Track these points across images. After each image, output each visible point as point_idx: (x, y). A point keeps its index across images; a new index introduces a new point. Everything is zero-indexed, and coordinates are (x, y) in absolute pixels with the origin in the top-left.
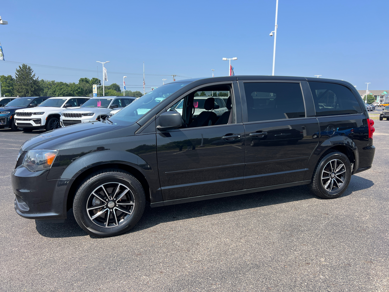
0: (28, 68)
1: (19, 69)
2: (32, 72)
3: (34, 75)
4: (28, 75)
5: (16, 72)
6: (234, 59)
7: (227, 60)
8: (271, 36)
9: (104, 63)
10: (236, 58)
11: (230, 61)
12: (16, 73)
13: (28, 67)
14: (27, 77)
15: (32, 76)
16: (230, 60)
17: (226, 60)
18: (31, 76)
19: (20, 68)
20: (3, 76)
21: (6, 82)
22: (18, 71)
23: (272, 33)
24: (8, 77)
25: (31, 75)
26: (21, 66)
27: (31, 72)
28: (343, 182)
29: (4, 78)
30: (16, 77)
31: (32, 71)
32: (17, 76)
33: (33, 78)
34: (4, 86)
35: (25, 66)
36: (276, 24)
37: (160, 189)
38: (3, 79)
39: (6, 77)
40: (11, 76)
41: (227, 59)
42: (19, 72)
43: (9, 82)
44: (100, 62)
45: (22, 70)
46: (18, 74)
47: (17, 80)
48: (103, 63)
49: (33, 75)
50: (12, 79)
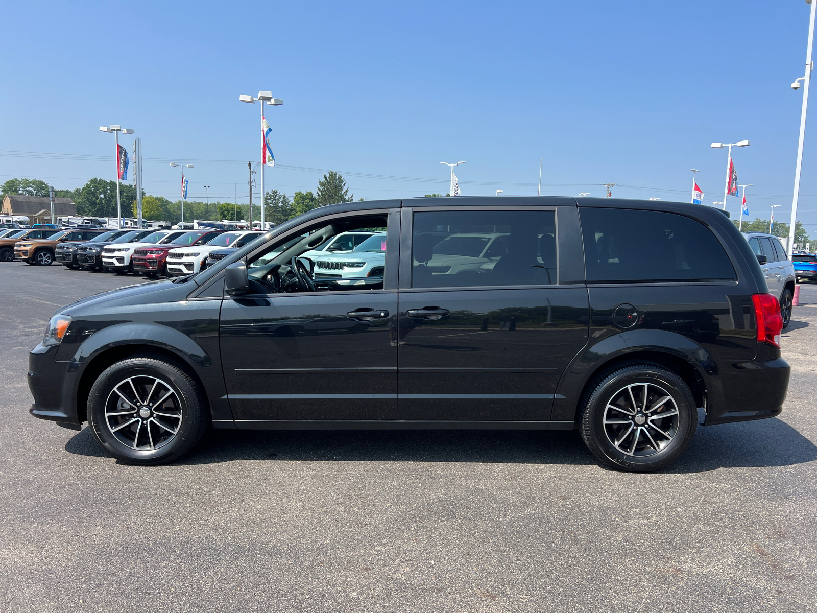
0: (337, 178)
1: (323, 180)
2: (344, 185)
3: (347, 191)
4: (337, 190)
5: (319, 186)
6: (740, 143)
7: (722, 147)
8: (796, 88)
9: (454, 165)
10: (746, 143)
11: (730, 150)
12: (318, 189)
13: (337, 176)
14: (335, 194)
15: (343, 192)
16: (730, 147)
17: (720, 146)
18: (341, 193)
19: (326, 178)
20: (300, 193)
21: (303, 204)
22: (322, 184)
23: (798, 82)
24: (307, 195)
25: (342, 190)
26: (328, 175)
27: (342, 185)
28: (669, 439)
29: (301, 197)
30: (318, 194)
31: (344, 183)
32: (320, 193)
33: (345, 197)
34: (299, 211)
35: (333, 175)
36: (809, 60)
37: (225, 397)
38: (299, 198)
39: (303, 194)
40: (311, 194)
41: (723, 145)
42: (324, 185)
43: (308, 203)
44: (447, 164)
45: (328, 182)
46: (321, 188)
47: (320, 201)
48: (452, 165)
49: (344, 190)
50: (312, 199)
